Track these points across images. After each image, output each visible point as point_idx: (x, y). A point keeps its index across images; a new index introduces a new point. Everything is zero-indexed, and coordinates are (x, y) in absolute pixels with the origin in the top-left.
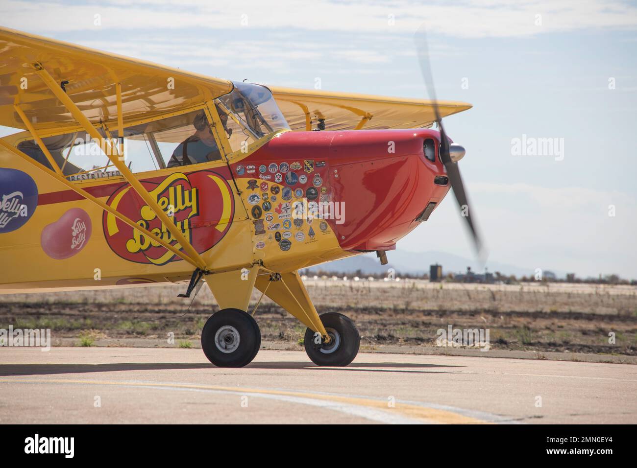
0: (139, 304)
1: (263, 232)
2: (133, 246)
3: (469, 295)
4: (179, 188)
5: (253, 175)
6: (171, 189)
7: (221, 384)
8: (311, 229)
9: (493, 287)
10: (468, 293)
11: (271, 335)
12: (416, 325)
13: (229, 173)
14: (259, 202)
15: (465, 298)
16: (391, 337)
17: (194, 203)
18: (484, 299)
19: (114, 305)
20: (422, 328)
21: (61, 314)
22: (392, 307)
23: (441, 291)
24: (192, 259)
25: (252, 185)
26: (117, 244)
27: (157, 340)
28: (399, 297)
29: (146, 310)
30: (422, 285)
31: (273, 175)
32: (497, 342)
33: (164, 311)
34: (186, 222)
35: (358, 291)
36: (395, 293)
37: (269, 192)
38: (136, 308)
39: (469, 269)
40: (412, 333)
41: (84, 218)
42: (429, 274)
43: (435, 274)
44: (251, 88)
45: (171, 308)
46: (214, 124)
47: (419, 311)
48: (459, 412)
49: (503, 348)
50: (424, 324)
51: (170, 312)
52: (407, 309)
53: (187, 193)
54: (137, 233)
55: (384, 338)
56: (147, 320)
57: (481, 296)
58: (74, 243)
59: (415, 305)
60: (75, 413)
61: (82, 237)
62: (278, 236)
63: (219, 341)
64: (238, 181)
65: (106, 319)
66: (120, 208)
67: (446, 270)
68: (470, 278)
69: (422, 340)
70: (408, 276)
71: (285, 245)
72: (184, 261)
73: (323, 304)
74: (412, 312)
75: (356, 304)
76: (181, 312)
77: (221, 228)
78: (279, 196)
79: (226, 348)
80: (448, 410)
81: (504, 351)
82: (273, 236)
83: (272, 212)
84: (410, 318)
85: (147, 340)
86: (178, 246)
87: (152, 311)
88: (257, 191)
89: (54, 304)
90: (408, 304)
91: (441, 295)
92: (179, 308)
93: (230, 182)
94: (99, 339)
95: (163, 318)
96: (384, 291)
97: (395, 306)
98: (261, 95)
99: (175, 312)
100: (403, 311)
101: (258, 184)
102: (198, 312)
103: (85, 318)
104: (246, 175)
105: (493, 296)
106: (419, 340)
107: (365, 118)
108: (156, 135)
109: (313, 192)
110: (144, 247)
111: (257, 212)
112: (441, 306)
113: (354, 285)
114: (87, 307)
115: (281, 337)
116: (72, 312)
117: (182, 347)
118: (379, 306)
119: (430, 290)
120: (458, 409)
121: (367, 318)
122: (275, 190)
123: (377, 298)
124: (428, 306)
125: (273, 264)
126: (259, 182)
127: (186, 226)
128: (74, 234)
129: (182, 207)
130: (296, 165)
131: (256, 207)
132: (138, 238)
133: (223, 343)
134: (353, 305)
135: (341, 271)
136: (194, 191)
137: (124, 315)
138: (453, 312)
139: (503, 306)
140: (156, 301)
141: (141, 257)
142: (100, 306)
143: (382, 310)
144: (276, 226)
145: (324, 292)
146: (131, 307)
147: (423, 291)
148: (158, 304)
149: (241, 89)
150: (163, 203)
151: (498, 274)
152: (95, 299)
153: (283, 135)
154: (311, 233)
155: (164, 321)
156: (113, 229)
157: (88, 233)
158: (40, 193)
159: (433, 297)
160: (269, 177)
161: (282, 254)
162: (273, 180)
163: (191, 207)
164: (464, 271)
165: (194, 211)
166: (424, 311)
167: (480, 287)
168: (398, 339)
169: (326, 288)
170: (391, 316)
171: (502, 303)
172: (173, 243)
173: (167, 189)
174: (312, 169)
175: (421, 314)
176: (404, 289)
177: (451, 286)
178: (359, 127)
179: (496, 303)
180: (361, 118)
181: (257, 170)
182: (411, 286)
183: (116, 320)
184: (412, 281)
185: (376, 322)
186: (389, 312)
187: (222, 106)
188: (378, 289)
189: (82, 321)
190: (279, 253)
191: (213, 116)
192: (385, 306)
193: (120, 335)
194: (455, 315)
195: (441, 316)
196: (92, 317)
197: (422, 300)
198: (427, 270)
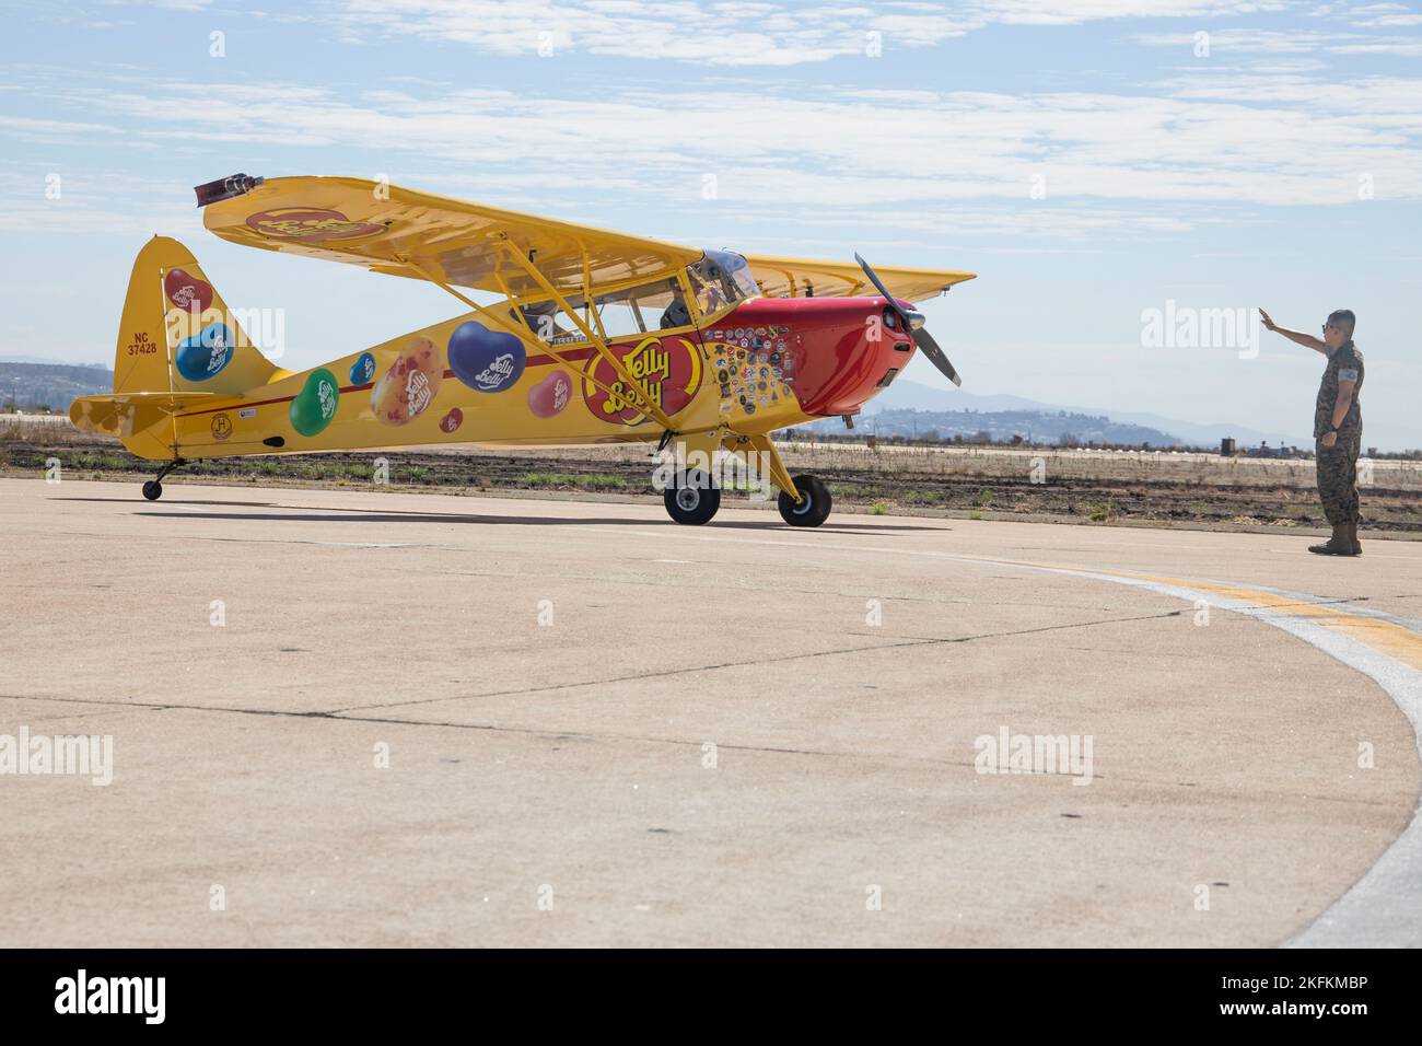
0: (922, 473)
1: (729, 395)
2: (609, 407)
3: (1266, 471)
4: (653, 351)
5: (720, 340)
6: (646, 352)
7: (1023, 558)
8: (774, 393)
9: (1292, 462)
10: (1265, 469)
11: (1059, 509)
12: (1210, 500)
13: (698, 338)
14: (725, 366)
15: (1262, 474)
16: (1187, 513)
17: (666, 367)
18: (1282, 474)
19: (899, 474)
20: (1216, 503)
21: (850, 481)
22: (1184, 481)
23: (1236, 466)
24: (662, 421)
25: (720, 350)
26: (595, 404)
27: (946, 511)
28: (1191, 471)
29: (930, 480)
30: (1214, 459)
31: (739, 340)
32: (1299, 520)
33: (948, 481)
34: (659, 384)
35: (1147, 464)
36: (1187, 467)
37: (735, 356)
38: (921, 477)
39: (1264, 443)
40: (1208, 509)
41: (566, 379)
42: (1220, 448)
43: (1227, 448)
44: (726, 257)
45: (954, 478)
46: (685, 291)
47: (1212, 486)
48: (1279, 594)
49: (1307, 526)
50: (1218, 499)
51: (954, 482)
52: (1199, 484)
53: (659, 356)
54: (612, 397)
55: (1180, 515)
56: (931, 489)
57: (1279, 472)
58: (557, 403)
59: (1208, 480)
60: (886, 580)
61: (564, 398)
62: (743, 400)
63: (681, 501)
64: (706, 345)
65: (894, 488)
66: (598, 375)
67: (1238, 445)
68: (1265, 452)
69: (1219, 516)
70: (1198, 450)
71: (750, 408)
72: (654, 423)
73: (1110, 477)
74: (1205, 487)
75: (1145, 478)
76: (964, 482)
77: (689, 390)
78: (745, 360)
79: (688, 507)
80: (1266, 591)
81: (1309, 529)
82: (739, 400)
83: (738, 377)
84: (1203, 493)
85: (935, 510)
86: (648, 409)
87: (936, 481)
88: (725, 356)
89: (842, 470)
90: (1201, 478)
91: (1235, 470)
92: (963, 478)
93: (700, 346)
94: (890, 508)
95: (948, 488)
96: (1174, 465)
97: (1187, 481)
98: (736, 263)
99: (959, 483)
100: (1196, 486)
101: (725, 349)
102: (982, 483)
103: (872, 485)
104: (714, 340)
105: (1292, 472)
106: (1217, 517)
107: (857, 286)
108: (638, 301)
109: (777, 357)
110: (619, 408)
111: (723, 376)
112: (1236, 481)
113: (1143, 458)
114: (872, 476)
115: (1071, 511)
116: (859, 480)
117: (972, 519)
118: (1170, 480)
119: (1223, 464)
120: (1278, 591)
121: (1158, 492)
122: (741, 355)
123: (1167, 473)
124: (1221, 482)
125: (738, 427)
126: (726, 347)
127: (658, 389)
128: (557, 395)
129: (655, 370)
130: (761, 331)
131: (722, 372)
132: (614, 401)
133: (685, 502)
134: (1142, 480)
135: (1126, 444)
136: (666, 354)
137: (909, 484)
138: (1249, 488)
139: (1302, 482)
140: (940, 471)
141: (615, 418)
142: (885, 474)
143: (1174, 485)
144: (742, 390)
145: (1111, 466)
146: (916, 476)
147: (1217, 465)
148: (942, 474)
149: (713, 258)
150: (638, 366)
151: (1294, 448)
152: (880, 467)
153: (754, 303)
154: (775, 397)
155: (948, 491)
156: (591, 391)
157: (569, 394)
158: (527, 355)
159: (1227, 472)
160: (736, 342)
161: (746, 417)
162: (739, 345)
163: (663, 370)
164: (1258, 446)
165: (666, 375)
166: (1217, 486)
167: (1277, 462)
168: (1195, 515)
169: (1114, 462)
170: (1183, 490)
171: (1302, 479)
172: (644, 405)
173: (642, 352)
174: (776, 335)
175: (1216, 489)
176: (1195, 463)
177: (1247, 461)
178: (850, 295)
179: (1295, 478)
180: (852, 286)
181: (724, 334)
182: (1203, 460)
183: (902, 489)
184: (1204, 455)
185: (1167, 497)
186: (1182, 487)
187: (694, 274)
188: (1169, 463)
189: (868, 489)
190: (743, 416)
191: (685, 283)
192: (1176, 481)
193: (909, 504)
194: (1251, 492)
195: (1237, 492)
196: (878, 486)
197: (1215, 474)
198: (1218, 443)
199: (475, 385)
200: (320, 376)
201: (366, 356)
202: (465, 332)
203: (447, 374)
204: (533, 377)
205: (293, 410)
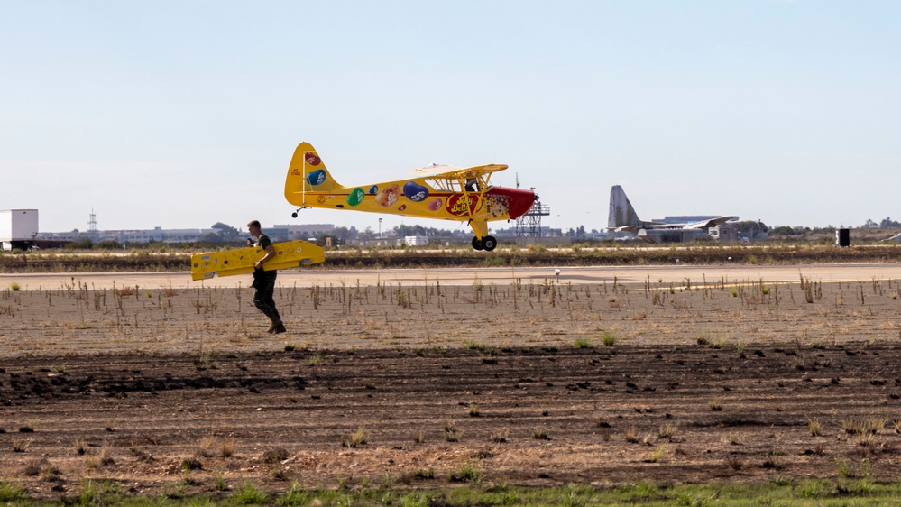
1: (490, 212)
5: (488, 197)
25: (488, 199)
37: (493, 202)
58: (437, 207)
71: (495, 216)
78: (495, 203)
82: (492, 213)
88: (489, 201)
101: (490, 199)
109: (505, 203)
110: (456, 211)
128: (437, 205)
130: (501, 196)
131: (488, 205)
144: (493, 211)
157: (441, 205)
162: (494, 199)
173: (465, 197)
174: (505, 198)
181: (490, 196)
199: (411, 199)
200: (358, 190)
201: (375, 186)
202: (409, 184)
203: (402, 195)
204: (430, 199)
205: (348, 198)
